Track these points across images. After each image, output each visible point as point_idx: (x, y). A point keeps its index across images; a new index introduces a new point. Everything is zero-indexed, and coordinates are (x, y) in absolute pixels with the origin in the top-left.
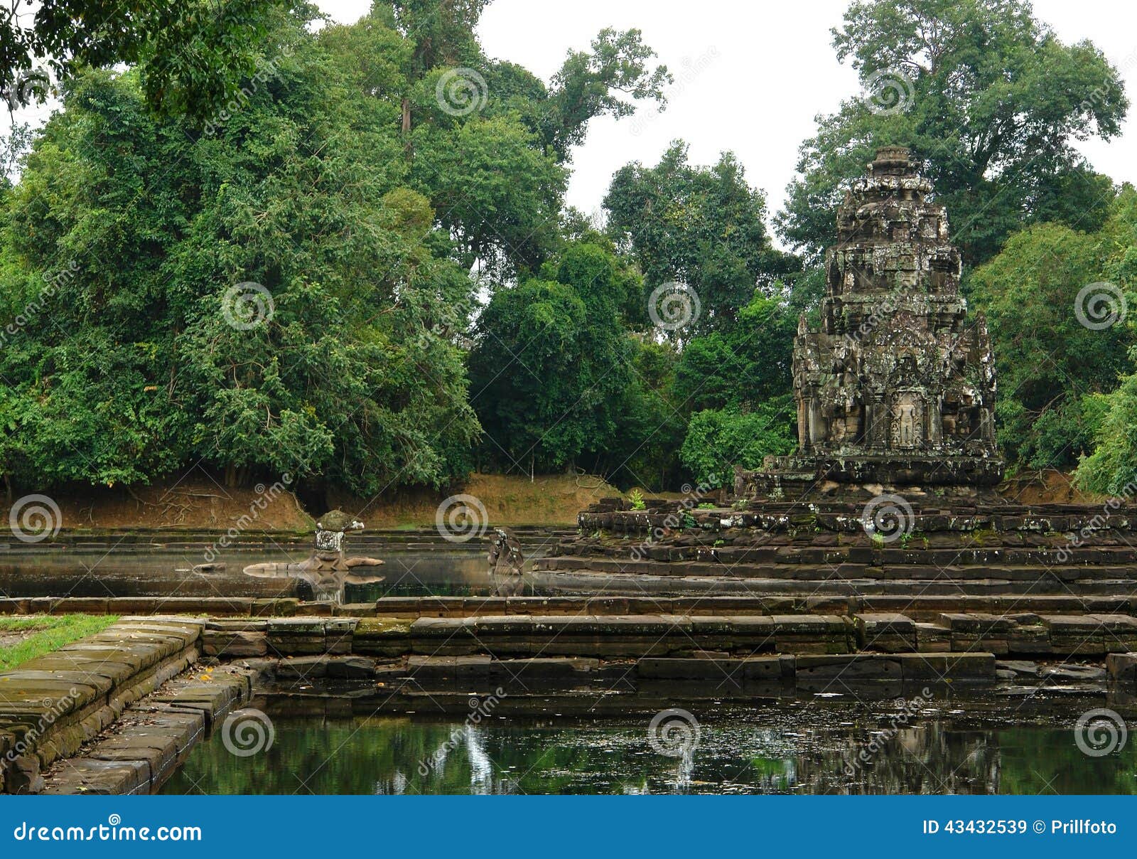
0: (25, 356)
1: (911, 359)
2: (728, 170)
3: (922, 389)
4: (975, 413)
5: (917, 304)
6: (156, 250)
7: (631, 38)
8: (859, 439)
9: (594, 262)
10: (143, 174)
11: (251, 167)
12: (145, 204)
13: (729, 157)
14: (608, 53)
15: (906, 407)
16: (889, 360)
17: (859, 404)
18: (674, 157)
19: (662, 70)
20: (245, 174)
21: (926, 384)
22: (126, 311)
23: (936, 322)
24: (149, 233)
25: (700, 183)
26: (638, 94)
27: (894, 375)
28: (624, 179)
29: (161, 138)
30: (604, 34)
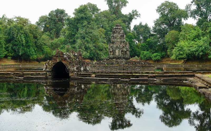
0: (63, 46)
1: (117, 46)
2: (146, 25)
3: (118, 49)
4: (126, 52)
5: (119, 40)
6: (74, 35)
7: (136, 10)
8: (113, 55)
9: (130, 35)
10: (73, 28)
11: (82, 26)
12: (73, 30)
13: (146, 24)
14: (133, 12)
15: (117, 51)
16: (115, 46)
17: (113, 51)
18: (141, 24)
19: (139, 14)
20: (82, 27)
21: (119, 49)
22: (72, 42)
23: (121, 42)
24: (73, 33)
25: (144, 26)
26: (137, 17)
27: (116, 48)
28: (135, 26)
29: (75, 24)
30: (133, 10)
